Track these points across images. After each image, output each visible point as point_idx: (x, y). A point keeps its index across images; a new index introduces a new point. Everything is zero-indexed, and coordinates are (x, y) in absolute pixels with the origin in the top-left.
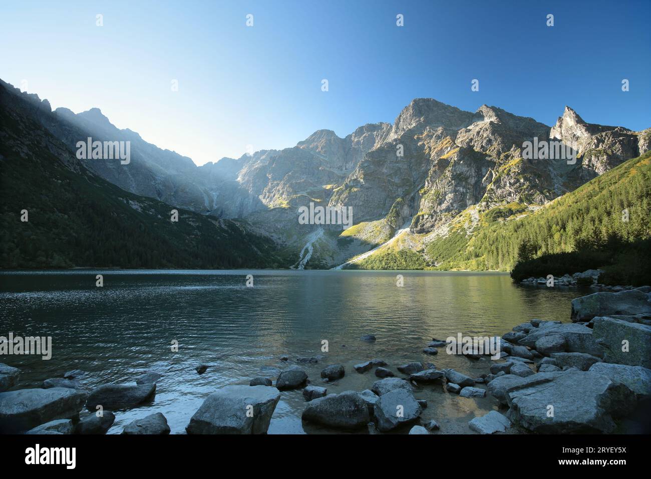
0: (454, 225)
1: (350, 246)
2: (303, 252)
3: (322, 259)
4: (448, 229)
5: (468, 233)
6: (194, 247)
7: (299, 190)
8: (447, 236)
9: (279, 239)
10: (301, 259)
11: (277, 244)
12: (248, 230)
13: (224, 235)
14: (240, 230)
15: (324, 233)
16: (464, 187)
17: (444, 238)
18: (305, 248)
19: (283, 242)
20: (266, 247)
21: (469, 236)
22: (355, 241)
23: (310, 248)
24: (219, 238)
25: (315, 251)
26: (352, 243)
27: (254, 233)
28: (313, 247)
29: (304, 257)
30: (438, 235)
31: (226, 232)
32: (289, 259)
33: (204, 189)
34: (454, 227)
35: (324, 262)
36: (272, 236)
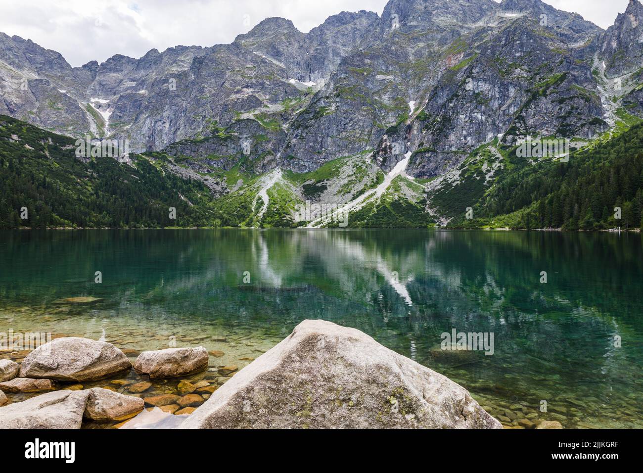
0: (467, 167)
1: (322, 195)
2: (255, 203)
3: (284, 213)
4: (460, 172)
5: (488, 179)
6: (91, 194)
7: (242, 111)
8: (459, 182)
9: (217, 183)
10: (253, 214)
11: (215, 192)
12: (169, 170)
13: (132, 177)
14: (156, 171)
15: (283, 176)
16: (484, 113)
17: (454, 184)
18: (256, 198)
19: (223, 188)
20: (199, 196)
21: (489, 182)
22: (328, 187)
23: (266, 199)
24: (126, 181)
25: (273, 202)
26: (325, 191)
27: (179, 175)
28: (269, 196)
29: (257, 210)
30: (444, 180)
31: (136, 172)
32: (235, 213)
33: (86, 105)
34: (467, 170)
35: (288, 217)
36: (207, 180)
